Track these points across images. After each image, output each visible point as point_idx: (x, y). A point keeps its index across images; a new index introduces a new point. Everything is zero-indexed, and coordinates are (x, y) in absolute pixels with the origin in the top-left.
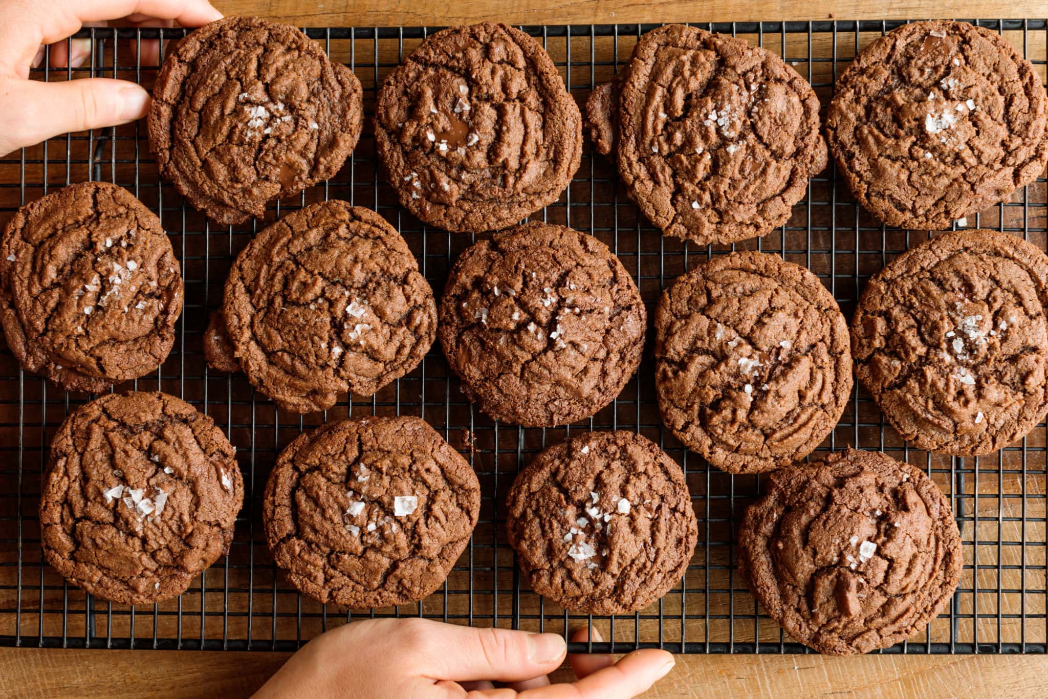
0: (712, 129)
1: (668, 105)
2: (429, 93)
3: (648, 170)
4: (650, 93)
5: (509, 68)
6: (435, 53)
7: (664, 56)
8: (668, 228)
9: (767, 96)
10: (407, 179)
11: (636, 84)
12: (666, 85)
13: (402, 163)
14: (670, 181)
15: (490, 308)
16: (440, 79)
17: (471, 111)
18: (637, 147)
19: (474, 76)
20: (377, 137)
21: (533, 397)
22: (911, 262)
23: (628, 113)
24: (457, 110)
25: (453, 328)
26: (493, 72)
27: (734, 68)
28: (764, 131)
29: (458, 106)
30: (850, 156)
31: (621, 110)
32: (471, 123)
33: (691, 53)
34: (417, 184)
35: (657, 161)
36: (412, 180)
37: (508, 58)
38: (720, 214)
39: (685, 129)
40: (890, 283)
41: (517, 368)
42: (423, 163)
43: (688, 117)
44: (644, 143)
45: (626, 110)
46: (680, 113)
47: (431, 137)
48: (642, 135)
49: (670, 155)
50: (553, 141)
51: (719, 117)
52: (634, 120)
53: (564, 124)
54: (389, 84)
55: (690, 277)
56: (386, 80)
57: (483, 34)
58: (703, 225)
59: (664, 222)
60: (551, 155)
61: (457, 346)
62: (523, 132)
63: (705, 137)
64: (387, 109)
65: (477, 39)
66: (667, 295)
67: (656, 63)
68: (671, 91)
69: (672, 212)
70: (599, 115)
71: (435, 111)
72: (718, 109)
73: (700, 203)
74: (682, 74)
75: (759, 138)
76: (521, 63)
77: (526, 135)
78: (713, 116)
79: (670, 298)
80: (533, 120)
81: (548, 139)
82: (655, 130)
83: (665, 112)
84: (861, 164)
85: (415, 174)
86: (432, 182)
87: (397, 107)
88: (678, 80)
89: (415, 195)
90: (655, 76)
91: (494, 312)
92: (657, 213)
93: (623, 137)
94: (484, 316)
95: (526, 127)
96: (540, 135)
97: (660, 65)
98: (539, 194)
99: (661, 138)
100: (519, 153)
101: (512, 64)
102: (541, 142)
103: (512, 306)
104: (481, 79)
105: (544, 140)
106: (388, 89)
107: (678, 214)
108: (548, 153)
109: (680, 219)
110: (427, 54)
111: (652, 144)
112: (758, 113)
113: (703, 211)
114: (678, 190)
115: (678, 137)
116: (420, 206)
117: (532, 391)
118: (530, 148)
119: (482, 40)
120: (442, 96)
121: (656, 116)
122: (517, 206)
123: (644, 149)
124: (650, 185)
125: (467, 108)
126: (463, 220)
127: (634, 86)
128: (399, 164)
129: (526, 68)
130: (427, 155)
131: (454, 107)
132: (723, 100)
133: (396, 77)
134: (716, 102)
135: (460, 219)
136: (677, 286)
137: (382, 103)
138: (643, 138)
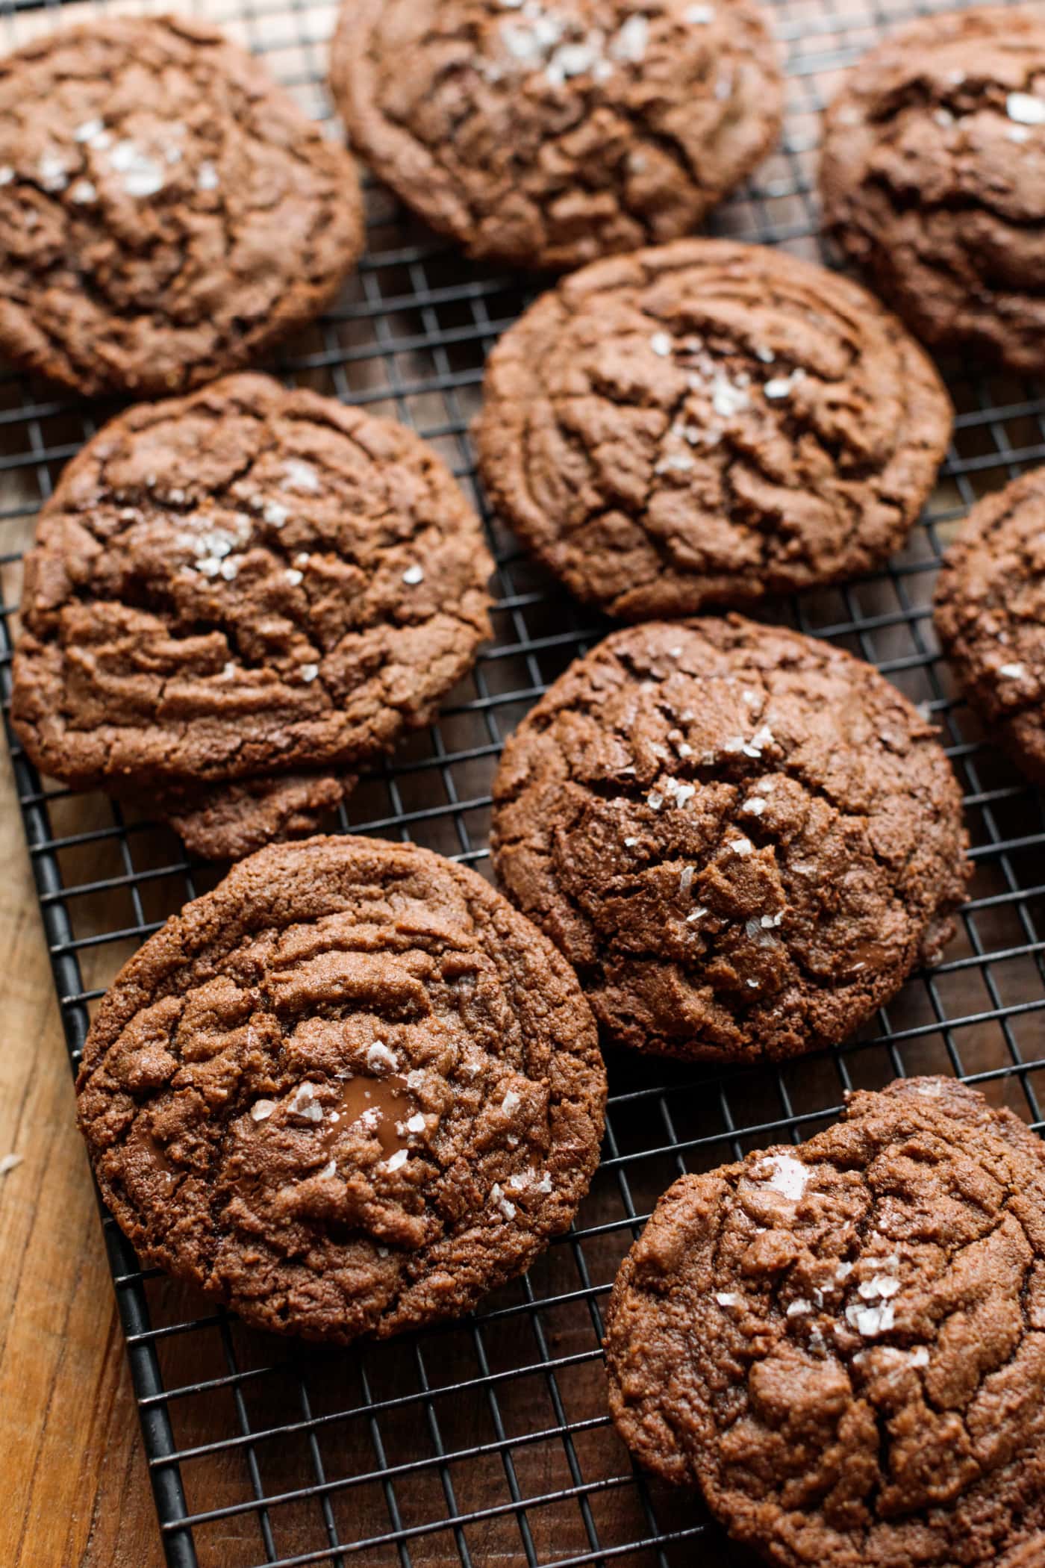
0: (240, 560)
1: (206, 667)
2: (289, 1195)
3: (360, 683)
4: (183, 713)
5: (185, 1026)
6: (183, 1215)
7: (92, 709)
8: (477, 629)
9: (144, 483)
10: (510, 1209)
11: (168, 747)
12: (159, 681)
13: (475, 1233)
14: (372, 635)
15: (741, 917)
16: (250, 1177)
17: (315, 1081)
18: (313, 717)
19: (224, 1093)
20: (424, 1312)
21: (898, 782)
22: (427, 187)
23: (238, 750)
24: (315, 1113)
25: (814, 1002)
26: (204, 1056)
27: (92, 560)
28: (224, 471)
29: (305, 1114)
30: (242, 324)
31: (232, 768)
32: (342, 1074)
33: (76, 652)
34: (517, 1183)
35: (336, 666)
36: (509, 1197)
37: (160, 1038)
38: (421, 526)
39: (252, 615)
40: (477, 212)
41: (852, 823)
42: (465, 1175)
43: (223, 616)
44: (301, 702)
45: (234, 753)
46: (219, 638)
47: (398, 1161)
48: (285, 707)
49: (316, 641)
50: (339, 891)
51: (208, 554)
52: (254, 732)
53: (296, 874)
54: (285, 1310)
55: (571, 565)
56: (277, 1320)
57: (112, 1115)
58: (450, 556)
59: (466, 638)
60: (374, 889)
61: (851, 979)
62: (334, 954)
63: (259, 570)
64: (351, 1295)
65: (128, 1124)
66: (621, 601)
67: (112, 723)
68: (171, 668)
69: (441, 620)
70: (255, 820)
71: (333, 1165)
72: (191, 560)
73: (407, 567)
74: (125, 654)
75: (240, 475)
76: (170, 1004)
77: (339, 946)
78: (211, 566)
79: (624, 592)
80: (299, 938)
81: (338, 901)
82: (265, 682)
83: (221, 670)
84: (252, 301)
85: (496, 1191)
86: (504, 1146)
87: (339, 1274)
88: (140, 657)
89: (546, 1185)
90: (143, 713)
91: (749, 901)
92: (448, 651)
93: (297, 750)
94: (766, 922)
95: (322, 949)
96: (334, 919)
97: (115, 710)
98: (469, 901)
99: (283, 664)
100: (388, 954)
101: (173, 1023)
102: (349, 915)
103: (723, 866)
104: (228, 1073)
105: (340, 911)
106: (298, 1309)
107: (441, 609)
108: (371, 898)
109: (450, 606)
110: (188, 1234)
111: (297, 683)
112: (185, 489)
113: (420, 559)
114: (390, 615)
115: (273, 626)
116: (563, 1167)
117: (885, 785)
118: (369, 933)
119: (129, 1114)
120: (290, 1159)
121: (237, 684)
122: (512, 939)
123: (314, 699)
124: (391, 673)
125: (307, 1089)
126: (576, 1053)
127: (174, 750)
128: (478, 1241)
129: (178, 992)
130: (444, 1168)
131: (312, 1126)
132: (171, 555)
133: (264, 1297)
134: (178, 567)
135: (574, 1061)
136: (598, 584)
137: (338, 1314)
138: (289, 705)
